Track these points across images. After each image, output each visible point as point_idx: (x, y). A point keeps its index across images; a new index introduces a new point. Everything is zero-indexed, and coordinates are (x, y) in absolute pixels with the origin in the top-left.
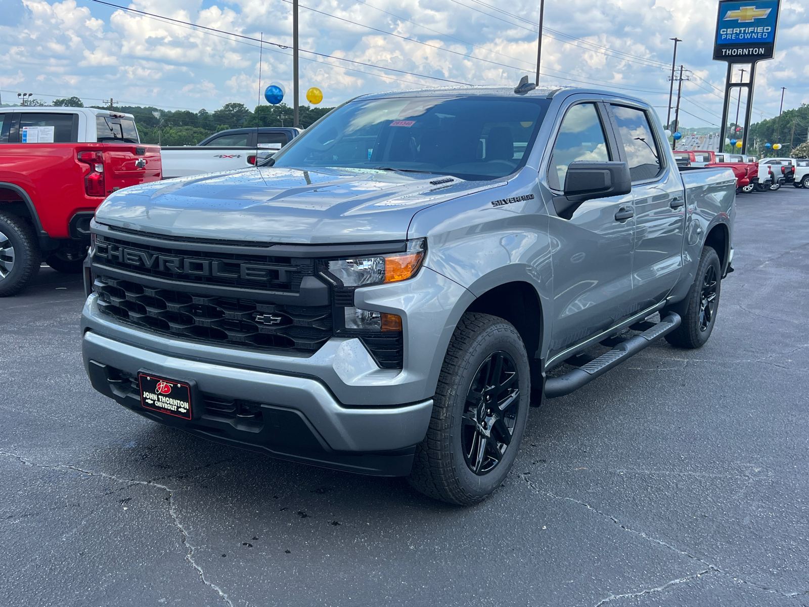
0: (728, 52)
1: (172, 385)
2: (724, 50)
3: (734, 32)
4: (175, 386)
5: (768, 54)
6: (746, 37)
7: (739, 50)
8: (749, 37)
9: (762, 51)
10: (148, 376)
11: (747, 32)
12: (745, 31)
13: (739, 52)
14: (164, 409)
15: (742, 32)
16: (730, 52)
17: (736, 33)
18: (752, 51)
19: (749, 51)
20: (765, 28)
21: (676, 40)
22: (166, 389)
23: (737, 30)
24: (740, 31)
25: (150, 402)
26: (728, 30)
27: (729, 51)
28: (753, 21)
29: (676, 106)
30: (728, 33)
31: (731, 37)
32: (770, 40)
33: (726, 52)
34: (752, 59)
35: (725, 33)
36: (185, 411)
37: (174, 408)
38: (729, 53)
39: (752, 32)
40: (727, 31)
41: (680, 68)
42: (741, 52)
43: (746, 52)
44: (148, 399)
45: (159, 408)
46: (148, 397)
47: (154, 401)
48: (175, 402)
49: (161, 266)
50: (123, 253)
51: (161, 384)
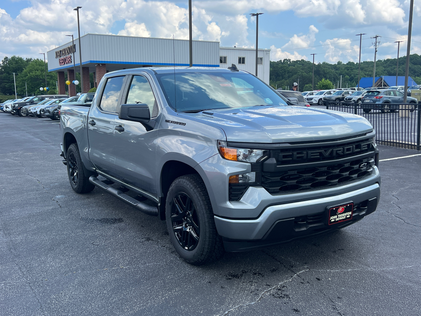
1: (345, 207)
4: (347, 206)
10: (334, 208)
14: (340, 220)
22: (342, 210)
36: (350, 216)
37: (344, 218)
44: (332, 220)
45: (338, 221)
46: (333, 218)
47: (335, 219)
48: (345, 214)
49: (334, 154)
50: (307, 153)
51: (340, 209)
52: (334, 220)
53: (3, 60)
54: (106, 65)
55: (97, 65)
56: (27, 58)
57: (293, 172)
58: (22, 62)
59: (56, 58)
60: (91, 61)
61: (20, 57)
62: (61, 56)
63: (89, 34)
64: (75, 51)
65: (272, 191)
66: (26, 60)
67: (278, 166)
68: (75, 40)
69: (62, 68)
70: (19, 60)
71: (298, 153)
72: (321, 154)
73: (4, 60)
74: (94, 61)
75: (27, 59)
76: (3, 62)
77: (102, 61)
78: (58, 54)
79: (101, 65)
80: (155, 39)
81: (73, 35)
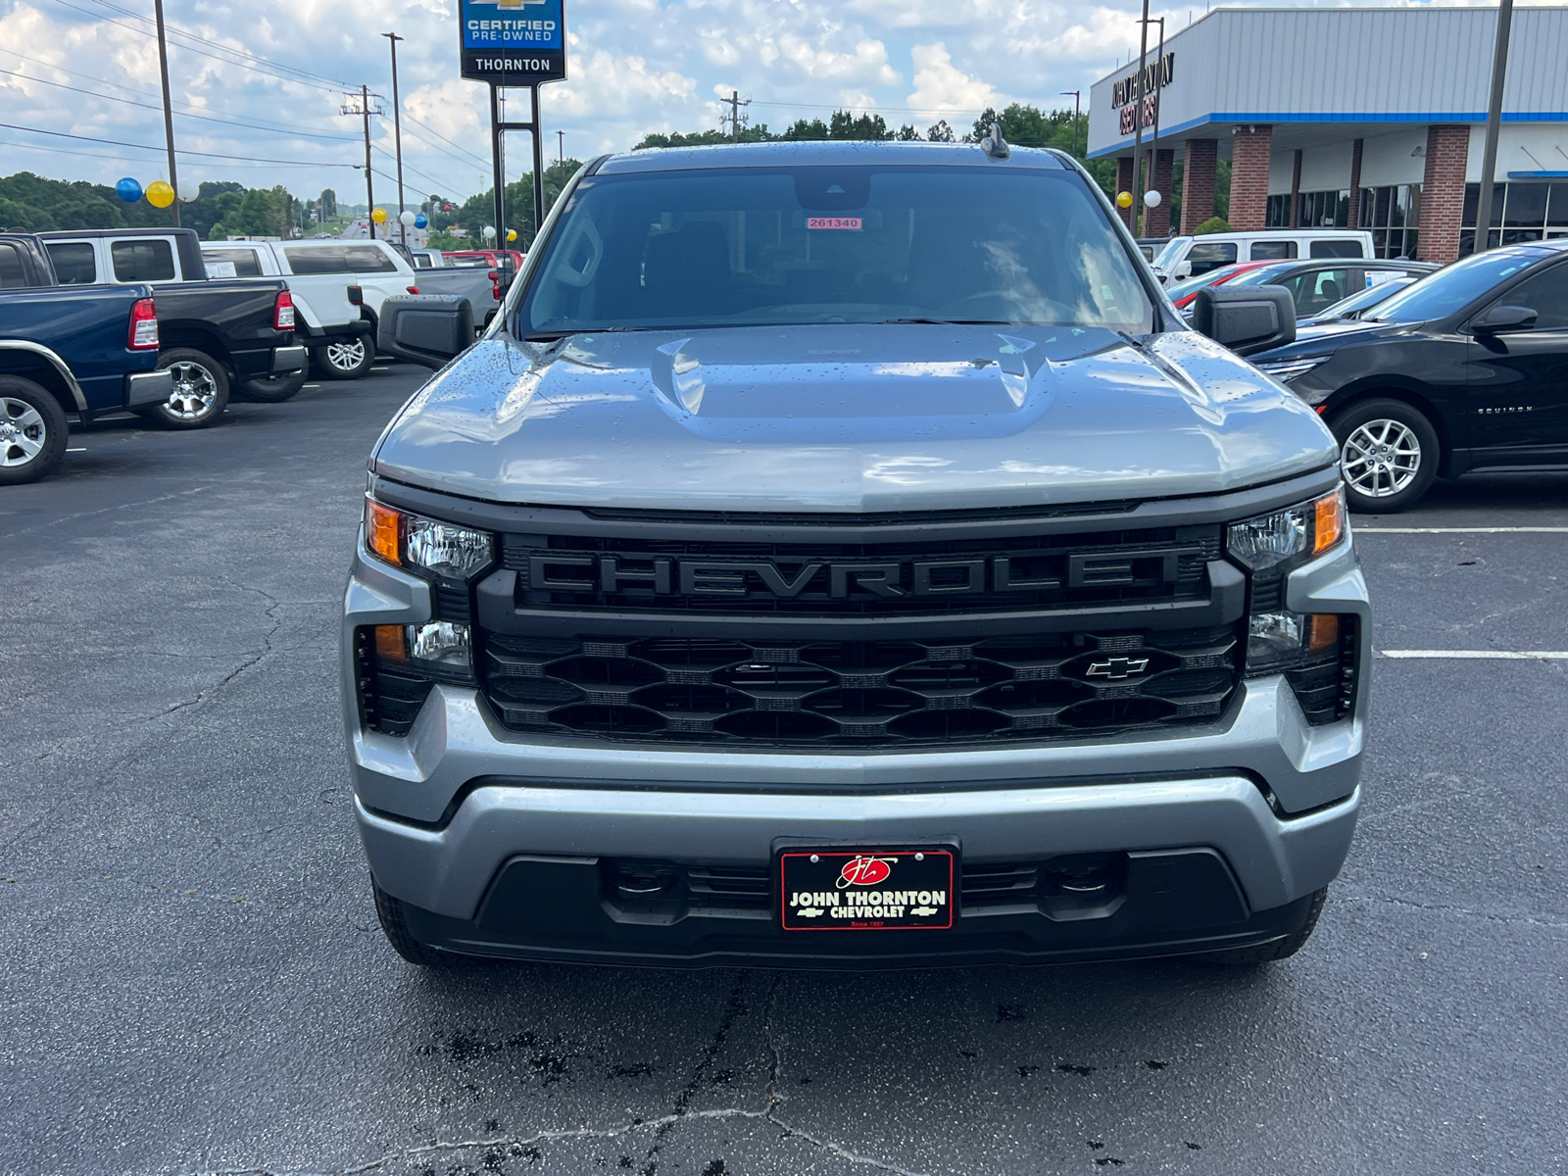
0: (486, 64)
1: (896, 860)
2: (479, 61)
3: (493, 28)
4: (907, 859)
5: (558, 72)
6: (515, 38)
7: (506, 61)
8: (520, 39)
9: (546, 65)
10: (814, 853)
11: (514, 28)
12: (511, 25)
13: (506, 65)
14: (861, 919)
15: (507, 28)
16: (491, 64)
17: (496, 29)
18: (530, 63)
19: (524, 63)
20: (546, 23)
21: (393, 38)
22: (874, 872)
23: (497, 24)
24: (503, 25)
25: (811, 913)
26: (482, 22)
27: (488, 62)
28: (522, 8)
29: (365, 164)
30: (482, 28)
31: (489, 36)
32: (557, 46)
33: (483, 63)
34: (532, 79)
35: (477, 27)
36: (934, 911)
38: (489, 67)
39: (524, 29)
40: (479, 25)
41: (361, 90)
42: (510, 64)
43: (518, 65)
44: (804, 908)
45: (845, 920)
46: (809, 904)
47: (827, 909)
48: (902, 897)
49: (838, 587)
50: (674, 567)
51: (856, 864)
52: (820, 912)
53: (979, 120)
54: (1274, 128)
55: (1237, 132)
56: (1055, 111)
57: (609, 645)
58: (1038, 125)
59: (1113, 108)
60: (1214, 115)
61: (1033, 107)
62: (1128, 101)
63: (1221, 12)
64: (1171, 80)
65: (513, 720)
66: (1053, 118)
67: (519, 612)
68: (1169, 41)
69: (1125, 143)
70: (1027, 120)
71: (623, 564)
72: (753, 582)
73: (982, 118)
74: (1225, 115)
75: (1054, 114)
76: (977, 129)
77: (1257, 115)
78: (1121, 93)
79: (1253, 130)
80: (1528, 10)
81: (1163, 19)
